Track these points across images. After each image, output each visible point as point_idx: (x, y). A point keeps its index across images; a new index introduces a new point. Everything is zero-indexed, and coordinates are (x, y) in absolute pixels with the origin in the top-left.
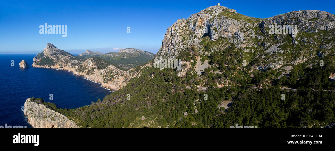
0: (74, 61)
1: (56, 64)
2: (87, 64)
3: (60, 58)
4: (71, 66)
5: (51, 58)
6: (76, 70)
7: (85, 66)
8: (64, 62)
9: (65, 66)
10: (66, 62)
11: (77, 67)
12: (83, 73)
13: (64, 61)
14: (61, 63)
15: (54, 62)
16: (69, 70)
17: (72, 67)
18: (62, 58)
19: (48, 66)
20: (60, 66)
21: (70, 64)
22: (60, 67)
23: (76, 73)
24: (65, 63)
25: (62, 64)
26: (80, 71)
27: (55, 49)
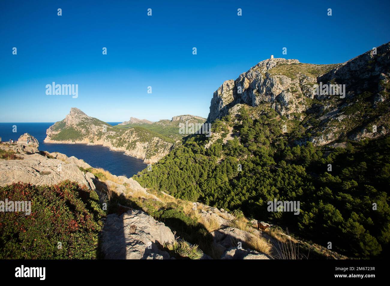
0: (111, 133)
1: (85, 138)
2: (127, 136)
3: (91, 129)
4: (107, 139)
5: (76, 130)
6: (112, 144)
7: (124, 138)
8: (96, 135)
9: (97, 140)
10: (100, 134)
11: (114, 141)
12: (123, 148)
13: (96, 133)
14: (92, 136)
15: (81, 136)
16: (105, 145)
17: (108, 141)
18: (94, 129)
19: (73, 142)
20: (91, 140)
21: (105, 136)
22: (91, 142)
23: (114, 149)
24: (98, 136)
25: (93, 138)
26: (118, 145)
27: (84, 116)
